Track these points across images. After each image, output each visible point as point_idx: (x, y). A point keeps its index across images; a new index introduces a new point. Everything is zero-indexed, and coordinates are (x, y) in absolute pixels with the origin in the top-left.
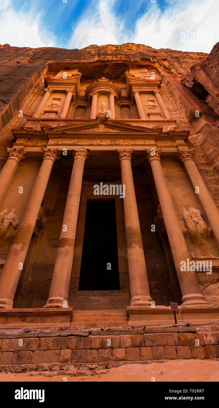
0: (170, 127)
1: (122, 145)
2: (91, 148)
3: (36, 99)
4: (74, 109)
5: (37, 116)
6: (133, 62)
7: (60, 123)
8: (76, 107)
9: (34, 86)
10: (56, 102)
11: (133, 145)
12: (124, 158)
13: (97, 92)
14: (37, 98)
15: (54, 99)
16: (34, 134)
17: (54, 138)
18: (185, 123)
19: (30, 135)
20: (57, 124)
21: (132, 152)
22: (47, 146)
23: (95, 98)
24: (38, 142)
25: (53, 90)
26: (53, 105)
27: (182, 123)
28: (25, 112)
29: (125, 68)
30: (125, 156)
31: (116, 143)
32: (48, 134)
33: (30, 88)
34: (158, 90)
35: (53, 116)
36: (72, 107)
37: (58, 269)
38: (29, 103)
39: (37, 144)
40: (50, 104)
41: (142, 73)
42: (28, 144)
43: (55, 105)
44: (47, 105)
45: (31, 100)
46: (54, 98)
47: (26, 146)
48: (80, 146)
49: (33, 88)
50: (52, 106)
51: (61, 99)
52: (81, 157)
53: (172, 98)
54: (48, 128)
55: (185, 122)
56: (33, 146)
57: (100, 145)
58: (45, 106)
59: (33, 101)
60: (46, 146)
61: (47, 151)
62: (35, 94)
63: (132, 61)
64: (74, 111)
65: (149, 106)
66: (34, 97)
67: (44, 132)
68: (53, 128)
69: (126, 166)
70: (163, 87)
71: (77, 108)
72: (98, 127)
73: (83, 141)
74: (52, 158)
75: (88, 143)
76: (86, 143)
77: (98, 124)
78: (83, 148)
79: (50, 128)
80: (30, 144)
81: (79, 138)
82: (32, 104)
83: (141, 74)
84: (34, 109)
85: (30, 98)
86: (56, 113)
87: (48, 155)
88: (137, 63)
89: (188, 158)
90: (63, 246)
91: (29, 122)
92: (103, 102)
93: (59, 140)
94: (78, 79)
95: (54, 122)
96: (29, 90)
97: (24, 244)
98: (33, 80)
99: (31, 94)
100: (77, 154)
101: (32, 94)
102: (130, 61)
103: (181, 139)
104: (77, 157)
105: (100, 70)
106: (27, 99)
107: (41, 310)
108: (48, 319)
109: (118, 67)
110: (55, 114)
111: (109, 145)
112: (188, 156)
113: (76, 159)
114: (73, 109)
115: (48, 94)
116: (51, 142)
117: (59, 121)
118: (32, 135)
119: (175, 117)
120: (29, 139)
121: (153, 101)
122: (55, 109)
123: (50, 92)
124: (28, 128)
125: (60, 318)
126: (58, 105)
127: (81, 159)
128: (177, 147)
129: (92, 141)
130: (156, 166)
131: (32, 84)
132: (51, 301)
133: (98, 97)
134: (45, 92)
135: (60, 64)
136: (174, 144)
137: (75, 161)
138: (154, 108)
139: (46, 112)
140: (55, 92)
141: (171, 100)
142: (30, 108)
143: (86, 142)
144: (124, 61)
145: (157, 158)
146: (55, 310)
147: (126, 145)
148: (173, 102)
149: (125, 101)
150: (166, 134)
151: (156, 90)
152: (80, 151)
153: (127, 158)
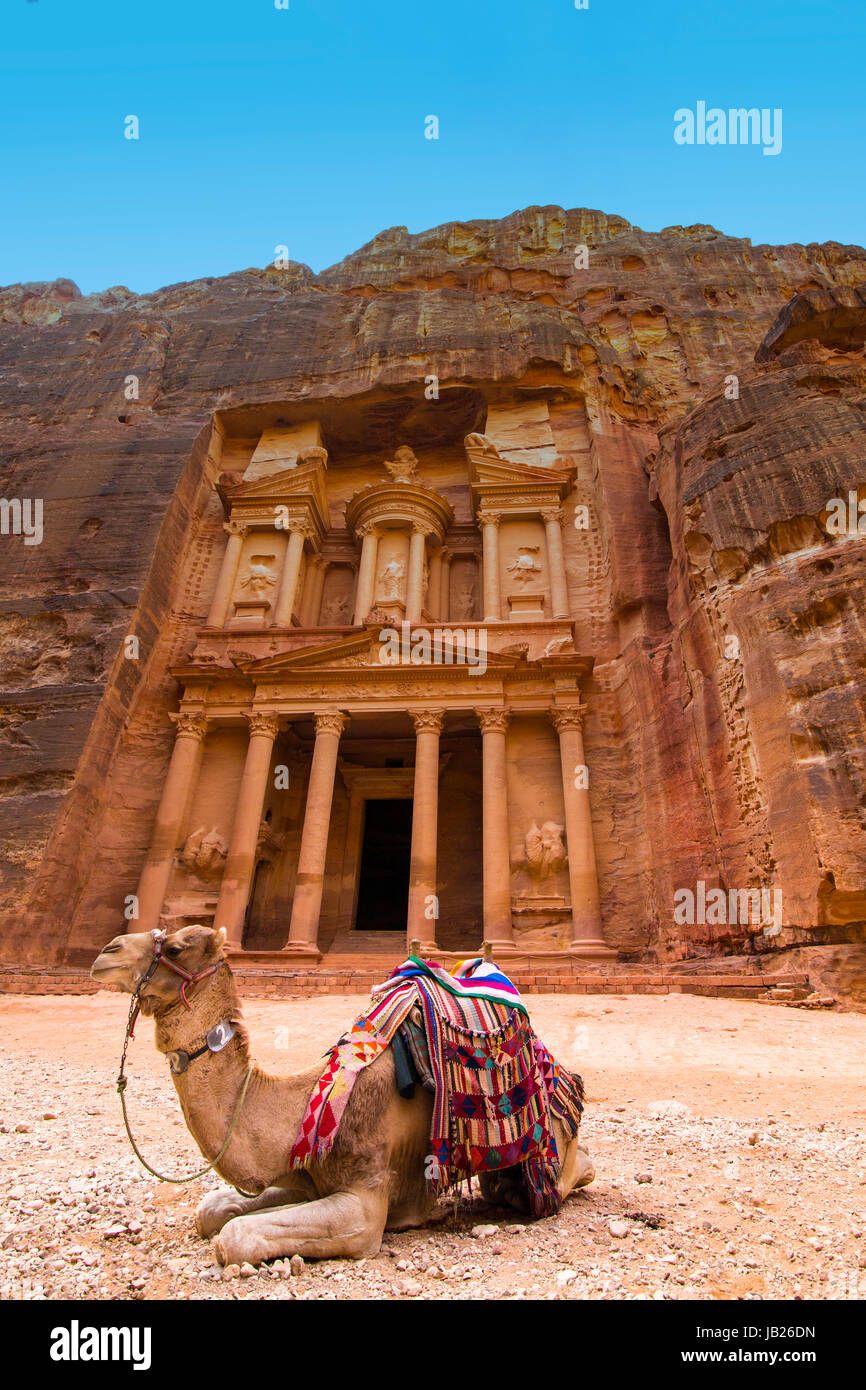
0: (552, 642)
1: (424, 698)
2: (353, 707)
3: (207, 560)
4: (321, 575)
5: (216, 621)
6: (498, 382)
7: (276, 640)
8: (326, 569)
9: (192, 515)
10: (261, 569)
11: (449, 697)
12: (423, 729)
13: (376, 524)
14: (210, 552)
15: (256, 559)
16: (219, 676)
17: (268, 683)
18: (602, 624)
19: (214, 680)
20: (269, 645)
21: (441, 715)
22: (254, 706)
23: (369, 546)
24: (233, 695)
25: (249, 527)
26: (254, 582)
27: (593, 625)
28: (189, 607)
29: (474, 406)
30: (426, 724)
31: (408, 692)
32: (250, 677)
33: (180, 530)
34: (556, 508)
35: (256, 619)
36: (312, 570)
37: (297, 910)
38: (191, 576)
39: (231, 698)
40: (248, 576)
41: (527, 425)
42: (212, 700)
43: (261, 578)
44: (239, 580)
45: (195, 564)
46: (255, 557)
47: (207, 706)
48: (326, 702)
49: (191, 524)
50: (252, 585)
51: (274, 557)
52: (329, 730)
53: (595, 534)
54: (247, 662)
55: (603, 620)
56: (224, 705)
57: (372, 700)
58: (233, 586)
59: (200, 567)
60: (251, 705)
61: (255, 718)
62: (202, 539)
63: (495, 378)
64: (319, 585)
65: (519, 569)
66: (200, 551)
67: (241, 671)
68: (259, 660)
69: (427, 747)
70: (584, 487)
71: (327, 572)
72: (369, 651)
73: (333, 690)
74: (268, 733)
75: (344, 696)
76: (340, 695)
77: (367, 643)
78: (333, 708)
79: (253, 660)
80: (217, 700)
81: (324, 683)
82: (199, 579)
83: (522, 433)
84: (208, 595)
85: (192, 559)
86: (265, 607)
87: (258, 727)
88: (511, 386)
89: (570, 726)
90: (303, 884)
91: (203, 641)
92: (392, 559)
93: (279, 689)
94: (316, 478)
95: (262, 639)
96: (180, 536)
97: (241, 881)
98: (183, 498)
99: (190, 543)
100: (320, 723)
101: (195, 543)
102: (490, 381)
103: (570, 678)
104: (320, 730)
105: (392, 420)
106: (184, 564)
107: (278, 952)
108: (288, 961)
109: (450, 404)
110: (263, 610)
111: (394, 699)
112: (570, 721)
113: (320, 733)
114: (316, 575)
115: (235, 542)
116: (261, 694)
117: (274, 635)
118: (216, 679)
119: (581, 606)
120: (211, 688)
121: (533, 551)
122: (261, 596)
123: (241, 534)
124: (203, 659)
125: (303, 960)
126: (269, 579)
127: (329, 733)
128: (553, 698)
129: (355, 688)
130: (493, 744)
131: (182, 515)
132: (291, 944)
133: (379, 540)
134: (229, 535)
135: (257, 410)
136: (550, 691)
137: (317, 737)
138: (533, 576)
139: (240, 606)
140: (254, 531)
141: (591, 544)
142: (197, 593)
143: (340, 692)
144: (468, 380)
145: (498, 728)
146: (297, 953)
147: (433, 698)
148: (595, 551)
149: (464, 539)
150: (534, 667)
151: (549, 508)
152: (326, 716)
153: (430, 729)
